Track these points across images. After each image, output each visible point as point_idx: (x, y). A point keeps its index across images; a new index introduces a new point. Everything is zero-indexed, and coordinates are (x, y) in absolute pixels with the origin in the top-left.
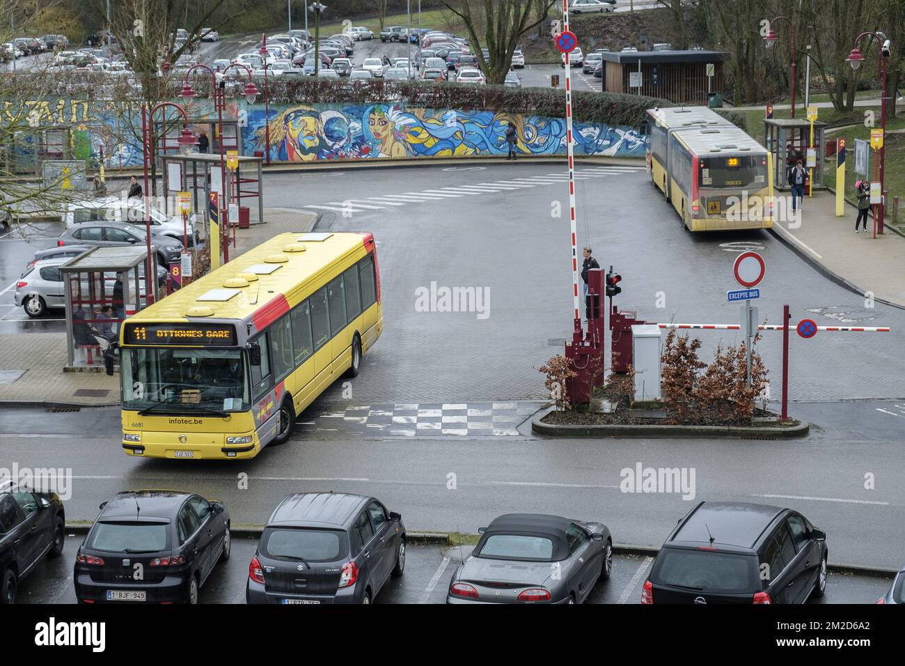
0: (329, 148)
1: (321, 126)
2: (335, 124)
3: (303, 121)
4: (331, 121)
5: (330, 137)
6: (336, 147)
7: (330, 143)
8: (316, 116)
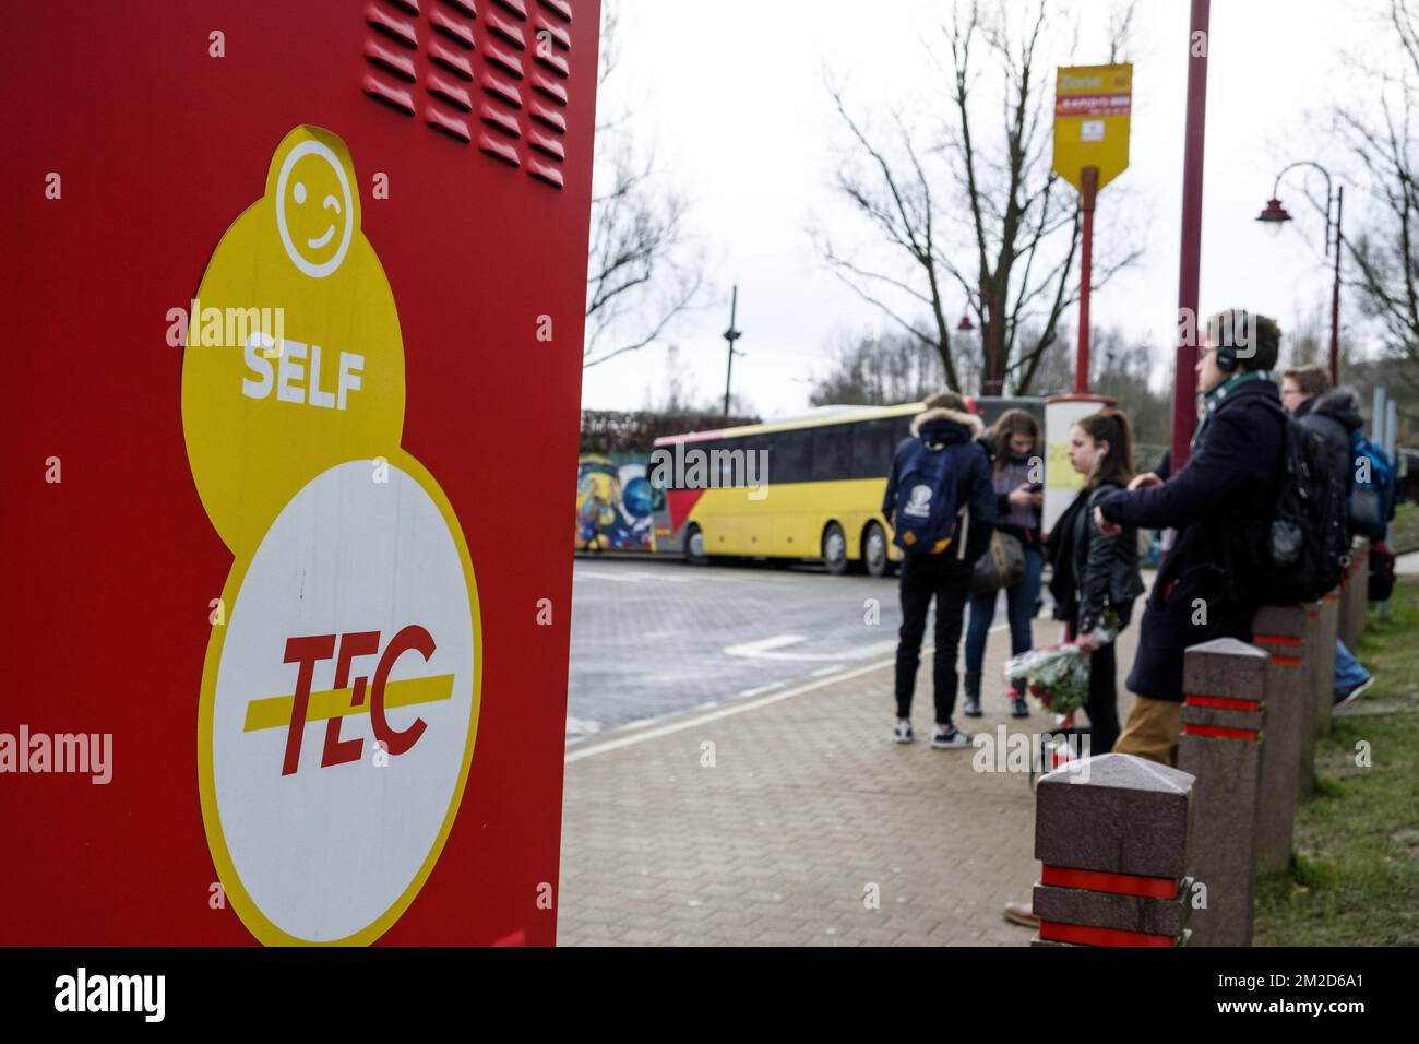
0: (629, 529)
1: (619, 490)
2: (639, 487)
3: (593, 481)
4: (634, 483)
5: (631, 510)
6: (639, 527)
7: (630, 519)
8: (612, 472)
